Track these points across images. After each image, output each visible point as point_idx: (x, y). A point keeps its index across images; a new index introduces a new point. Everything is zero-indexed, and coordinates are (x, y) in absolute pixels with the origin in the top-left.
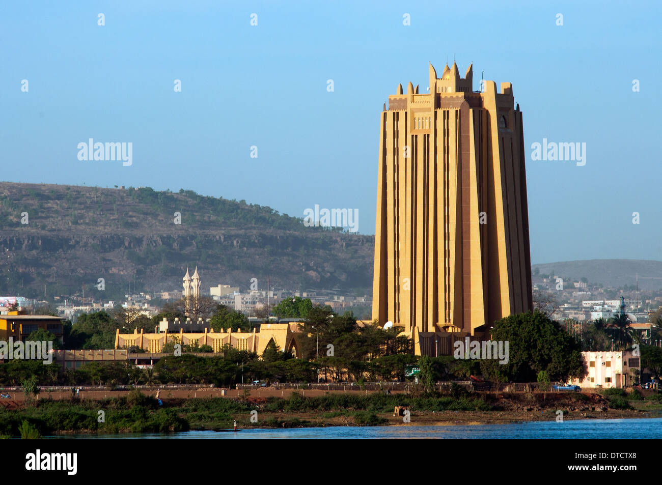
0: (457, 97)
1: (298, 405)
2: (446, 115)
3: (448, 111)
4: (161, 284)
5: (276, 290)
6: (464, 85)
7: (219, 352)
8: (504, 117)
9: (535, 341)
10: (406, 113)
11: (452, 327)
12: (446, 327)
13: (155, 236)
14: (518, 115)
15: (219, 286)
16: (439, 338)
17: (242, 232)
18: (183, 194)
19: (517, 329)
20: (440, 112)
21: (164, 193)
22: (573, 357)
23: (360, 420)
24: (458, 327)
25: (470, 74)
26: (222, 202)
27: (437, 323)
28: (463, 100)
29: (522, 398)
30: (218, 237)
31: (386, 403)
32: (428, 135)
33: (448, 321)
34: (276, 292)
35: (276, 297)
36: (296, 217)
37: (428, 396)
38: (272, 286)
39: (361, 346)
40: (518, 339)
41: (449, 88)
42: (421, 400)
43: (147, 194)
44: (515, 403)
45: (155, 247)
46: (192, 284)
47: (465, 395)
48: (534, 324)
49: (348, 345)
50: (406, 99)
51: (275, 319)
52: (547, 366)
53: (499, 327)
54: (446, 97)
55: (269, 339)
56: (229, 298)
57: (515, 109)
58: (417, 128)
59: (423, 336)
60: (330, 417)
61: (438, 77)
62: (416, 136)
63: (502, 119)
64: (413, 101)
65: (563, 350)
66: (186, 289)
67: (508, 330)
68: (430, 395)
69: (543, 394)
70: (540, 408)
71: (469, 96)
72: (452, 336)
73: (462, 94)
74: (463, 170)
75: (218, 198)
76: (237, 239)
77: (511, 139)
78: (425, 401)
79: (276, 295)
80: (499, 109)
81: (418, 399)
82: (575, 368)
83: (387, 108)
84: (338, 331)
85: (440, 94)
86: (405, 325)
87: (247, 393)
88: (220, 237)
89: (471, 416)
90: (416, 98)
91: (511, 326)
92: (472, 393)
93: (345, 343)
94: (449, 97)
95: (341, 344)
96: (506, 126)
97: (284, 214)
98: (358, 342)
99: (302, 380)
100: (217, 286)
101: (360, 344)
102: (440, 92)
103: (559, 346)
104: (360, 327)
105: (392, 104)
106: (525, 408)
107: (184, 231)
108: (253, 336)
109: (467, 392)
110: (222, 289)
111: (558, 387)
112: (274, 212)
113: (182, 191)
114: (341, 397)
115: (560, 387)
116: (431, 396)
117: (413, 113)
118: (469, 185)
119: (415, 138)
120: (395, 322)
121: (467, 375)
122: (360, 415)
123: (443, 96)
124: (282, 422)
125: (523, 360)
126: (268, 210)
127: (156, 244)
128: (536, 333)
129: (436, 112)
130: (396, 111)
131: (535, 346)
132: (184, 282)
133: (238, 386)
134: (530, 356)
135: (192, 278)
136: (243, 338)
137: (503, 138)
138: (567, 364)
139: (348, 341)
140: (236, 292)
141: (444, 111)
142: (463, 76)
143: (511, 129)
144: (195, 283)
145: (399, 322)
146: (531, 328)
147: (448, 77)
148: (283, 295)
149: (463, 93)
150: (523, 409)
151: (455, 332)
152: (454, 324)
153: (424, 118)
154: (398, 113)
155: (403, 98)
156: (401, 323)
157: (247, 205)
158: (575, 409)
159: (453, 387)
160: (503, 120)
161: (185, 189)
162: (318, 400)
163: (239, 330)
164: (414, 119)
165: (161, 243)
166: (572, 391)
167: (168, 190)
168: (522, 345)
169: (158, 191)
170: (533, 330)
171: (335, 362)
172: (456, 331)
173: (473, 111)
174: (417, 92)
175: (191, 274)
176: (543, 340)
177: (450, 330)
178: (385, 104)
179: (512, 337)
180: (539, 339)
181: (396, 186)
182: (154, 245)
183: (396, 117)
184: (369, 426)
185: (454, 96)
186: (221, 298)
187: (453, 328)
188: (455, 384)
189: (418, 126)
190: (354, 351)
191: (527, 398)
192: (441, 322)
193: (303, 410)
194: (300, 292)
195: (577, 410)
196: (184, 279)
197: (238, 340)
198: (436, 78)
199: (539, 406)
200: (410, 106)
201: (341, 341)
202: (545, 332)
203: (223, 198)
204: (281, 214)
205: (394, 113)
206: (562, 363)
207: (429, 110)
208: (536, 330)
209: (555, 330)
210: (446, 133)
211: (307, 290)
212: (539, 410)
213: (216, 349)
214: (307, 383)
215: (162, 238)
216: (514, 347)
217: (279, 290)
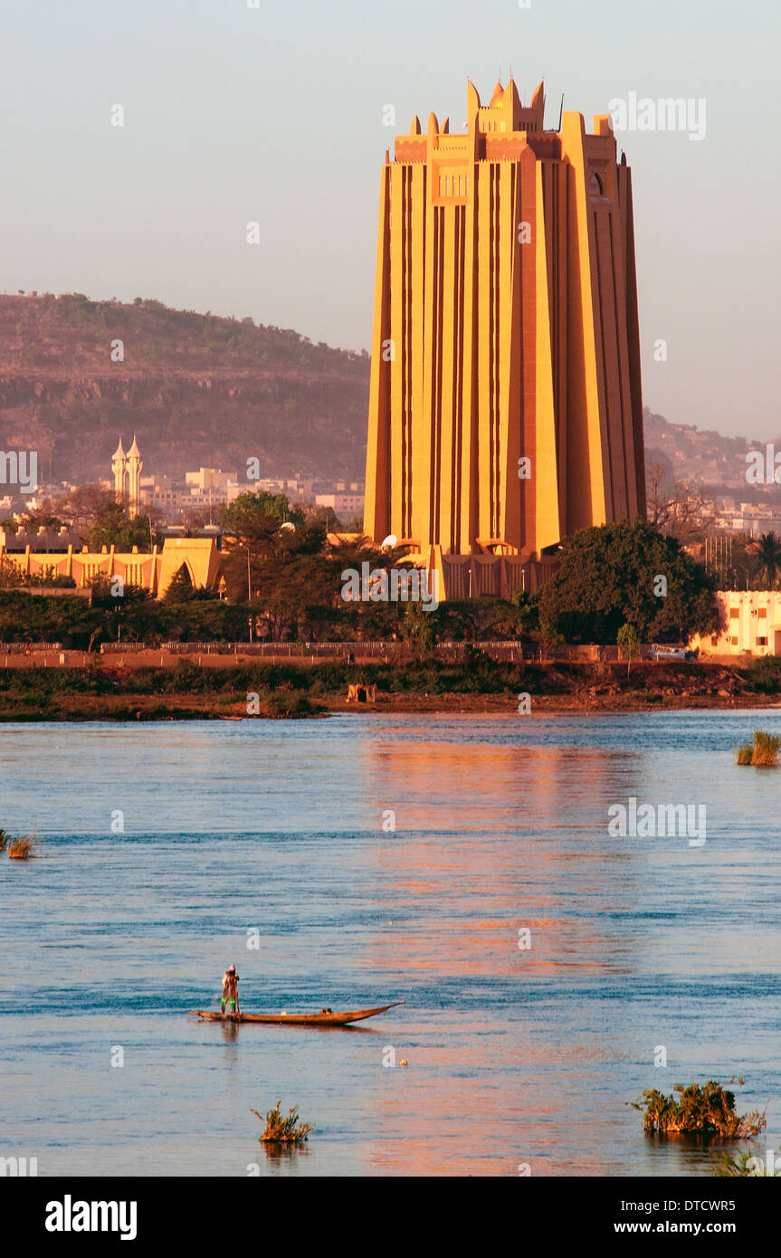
0: (515, 139)
1: (188, 680)
2: (495, 171)
3: (498, 166)
4: (99, 466)
5: (302, 478)
6: (528, 118)
7: (84, 587)
8: (597, 175)
9: (635, 571)
10: (425, 167)
11: (503, 546)
12: (491, 547)
13: (90, 382)
14: (624, 173)
15: (202, 470)
16: (479, 566)
17: (245, 373)
18: (141, 306)
19: (603, 550)
20: (484, 167)
21: (106, 305)
22: (700, 601)
23: (277, 709)
24: (514, 546)
25: (539, 99)
26: (211, 321)
27: (477, 540)
28: (524, 146)
29: (588, 671)
30: (200, 384)
31: (345, 678)
32: (464, 208)
33: (495, 536)
34: (301, 483)
35: (301, 491)
36: (342, 350)
37: (418, 666)
38: (296, 472)
39: (331, 579)
40: (604, 568)
41: (502, 126)
42: (407, 674)
43: (76, 306)
44: (576, 680)
45: (88, 400)
46: (128, 466)
47: (487, 665)
48: (633, 541)
49: (307, 576)
50: (425, 143)
51: (213, 530)
52: (656, 614)
53: (572, 547)
54: (495, 140)
55: (180, 565)
56: (218, 491)
57: (619, 161)
58: (443, 194)
59: (449, 560)
60: (228, 703)
61: (482, 105)
62: (443, 209)
63: (594, 180)
64: (437, 146)
65: (684, 588)
66: (117, 477)
67: (588, 553)
68: (426, 665)
69: (626, 666)
70: (619, 689)
71: (535, 139)
72: (503, 562)
73: (523, 135)
74: (523, 270)
75: (203, 313)
76: (235, 388)
77: (610, 215)
78: (414, 676)
79: (303, 487)
80: (589, 162)
81: (404, 671)
82: (704, 618)
83: (392, 159)
84: (290, 551)
85: (485, 134)
86: (420, 542)
87: (98, 660)
88: (205, 384)
89: (485, 703)
90: (444, 141)
91: (592, 545)
92: (499, 662)
93: (304, 573)
94: (500, 139)
95: (296, 574)
96: (601, 193)
97: (320, 344)
98: (326, 571)
99: (218, 638)
100: (199, 471)
101: (329, 575)
102: (486, 130)
103: (676, 580)
104: (333, 546)
105: (400, 152)
106: (593, 689)
107: (140, 373)
108: (152, 560)
109: (490, 661)
110: (209, 477)
111: (657, 654)
112: (302, 339)
113: (139, 300)
114: (266, 667)
115: (661, 654)
116: (427, 668)
117: (436, 168)
118: (533, 296)
119: (440, 213)
120: (403, 536)
121: (517, 630)
122: (277, 700)
123: (489, 138)
124: (136, 710)
125: (612, 606)
126: (293, 336)
127: (90, 393)
128: (637, 557)
129: (477, 167)
130: (407, 165)
131: (634, 580)
132: (114, 462)
133: (104, 648)
134: (625, 598)
135: (128, 455)
136: (135, 563)
137: (595, 214)
138: (690, 613)
139: (308, 569)
140: (232, 482)
141: (492, 166)
142: (527, 102)
143: (610, 198)
144: (132, 466)
145: (410, 536)
146: (628, 549)
147: (499, 104)
148: (315, 488)
149: (525, 132)
150: (588, 691)
151: (507, 556)
152: (505, 541)
153: (456, 178)
154: (410, 168)
155: (421, 141)
156: (415, 539)
157: (255, 327)
158: (681, 692)
159: (466, 652)
160: (597, 181)
161: (143, 299)
162: (224, 672)
163: (135, 549)
164: (438, 178)
165: (99, 393)
166: (680, 659)
167: (115, 298)
168: (610, 579)
169: (95, 300)
170: (631, 552)
171: (277, 606)
172: (510, 553)
173: (543, 165)
174: (446, 131)
175: (126, 449)
176: (649, 571)
177: (498, 551)
178: (388, 152)
179: (594, 564)
180: (641, 568)
181: (407, 296)
182: (87, 396)
183: (407, 173)
184: (293, 718)
185: (510, 139)
186: (205, 492)
187: (505, 548)
188: (470, 647)
189: (446, 190)
190: (319, 587)
191: (596, 672)
192: (484, 538)
193: (196, 691)
194: (346, 482)
195: (684, 694)
196: (114, 457)
197: (127, 566)
198: (479, 106)
199: (618, 686)
200: (432, 155)
201: (297, 569)
202: (652, 556)
203: (213, 314)
204: (315, 343)
205: (404, 168)
206: (681, 610)
207: (466, 162)
208: (637, 553)
209: (671, 553)
210: (495, 204)
211: (357, 479)
212: (617, 692)
213: (80, 583)
214: (226, 643)
215: (100, 382)
216: (596, 582)
217: (307, 478)
